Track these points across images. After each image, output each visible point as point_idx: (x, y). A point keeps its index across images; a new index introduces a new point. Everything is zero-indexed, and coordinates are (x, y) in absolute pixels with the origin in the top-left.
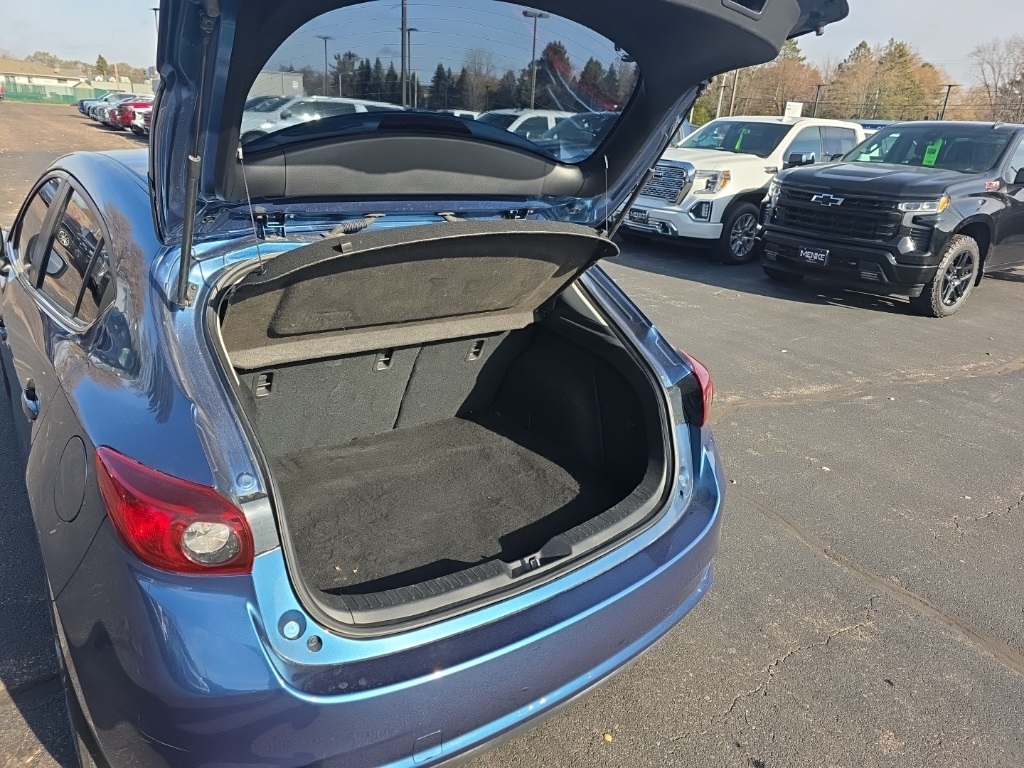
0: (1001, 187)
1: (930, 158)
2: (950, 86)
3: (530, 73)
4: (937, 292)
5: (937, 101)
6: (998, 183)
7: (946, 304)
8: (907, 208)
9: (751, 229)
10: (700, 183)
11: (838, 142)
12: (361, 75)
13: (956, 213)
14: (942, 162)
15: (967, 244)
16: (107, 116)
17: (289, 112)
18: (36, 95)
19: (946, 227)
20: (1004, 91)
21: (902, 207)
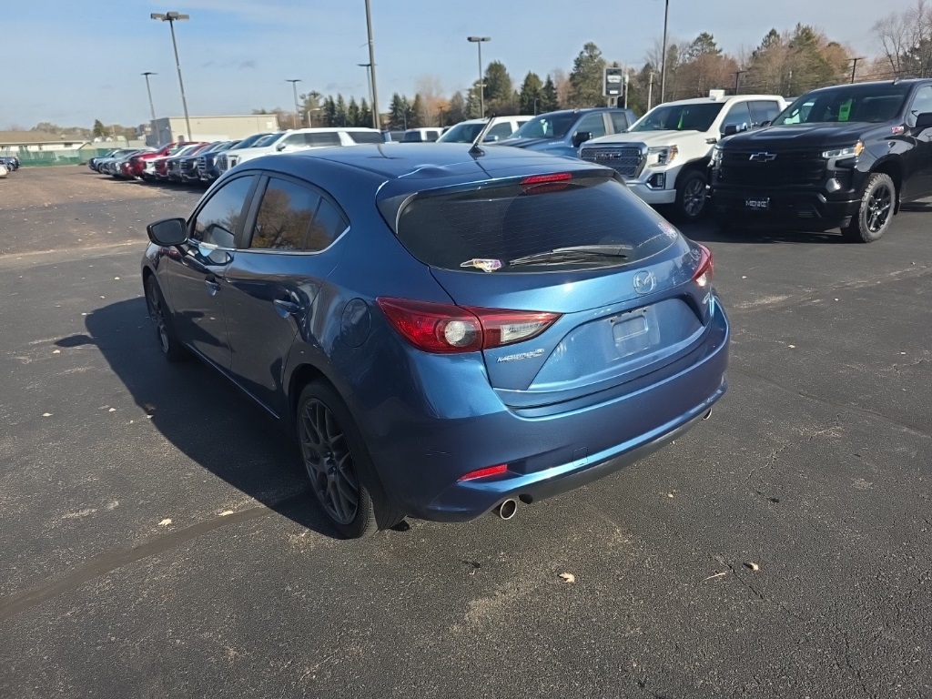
0: (906, 130)
1: (844, 115)
2: (855, 60)
3: (476, 91)
4: (863, 221)
5: (846, 75)
6: (903, 128)
7: (872, 231)
8: (829, 155)
9: (700, 192)
10: (653, 158)
11: (765, 112)
12: (326, 110)
13: (870, 155)
14: (854, 117)
15: (881, 179)
16: (118, 169)
17: (284, 144)
18: (47, 160)
19: (863, 168)
20: (905, 58)
21: (825, 155)
